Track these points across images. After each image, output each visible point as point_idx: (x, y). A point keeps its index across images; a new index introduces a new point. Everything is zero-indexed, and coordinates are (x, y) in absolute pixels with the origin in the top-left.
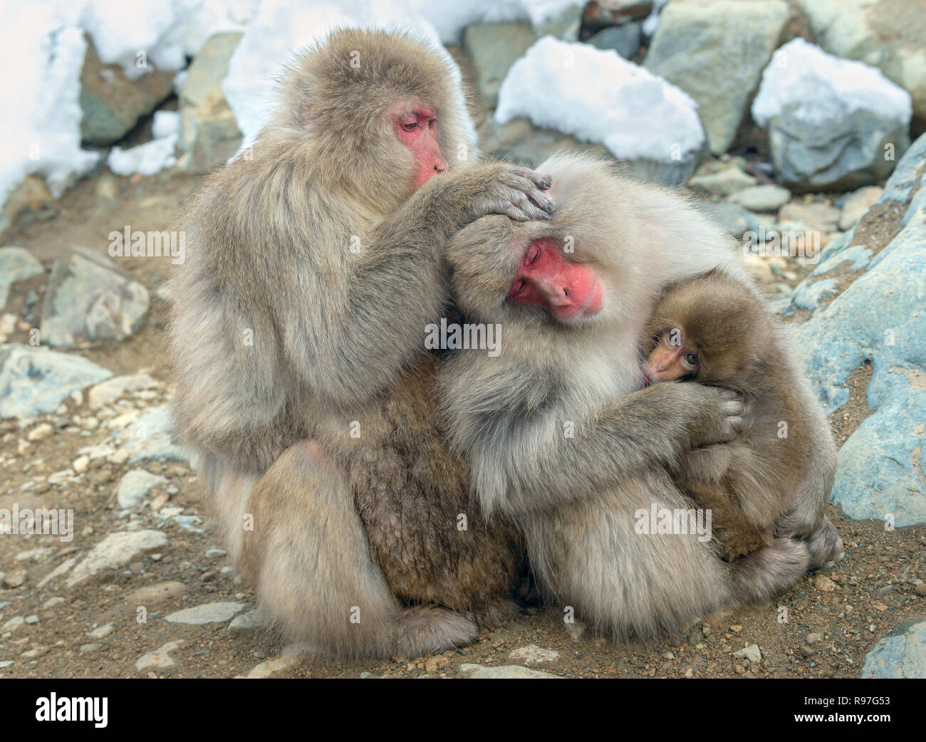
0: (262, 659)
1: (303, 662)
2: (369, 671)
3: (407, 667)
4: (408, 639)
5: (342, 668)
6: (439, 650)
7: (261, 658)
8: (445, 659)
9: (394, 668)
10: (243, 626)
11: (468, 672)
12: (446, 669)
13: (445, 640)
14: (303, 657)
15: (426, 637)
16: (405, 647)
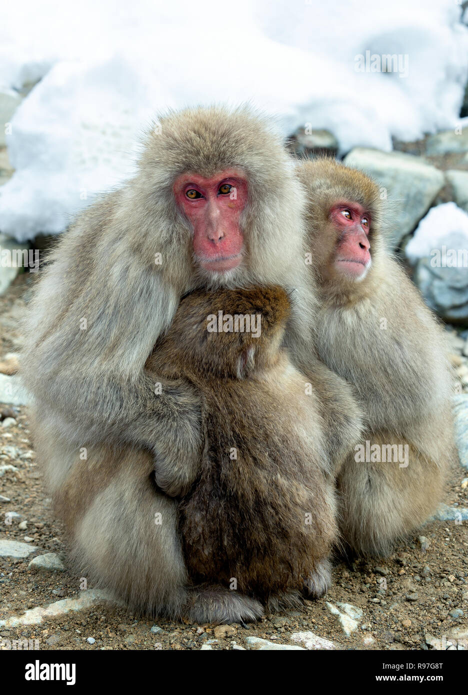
0: (61, 597)
1: (98, 607)
2: (159, 626)
3: (197, 630)
4: (202, 606)
5: (134, 619)
6: (227, 621)
7: (59, 596)
8: (233, 629)
9: (184, 628)
10: (43, 564)
11: (256, 644)
12: (233, 638)
13: (235, 614)
14: (97, 603)
15: (218, 607)
16: (198, 613)
